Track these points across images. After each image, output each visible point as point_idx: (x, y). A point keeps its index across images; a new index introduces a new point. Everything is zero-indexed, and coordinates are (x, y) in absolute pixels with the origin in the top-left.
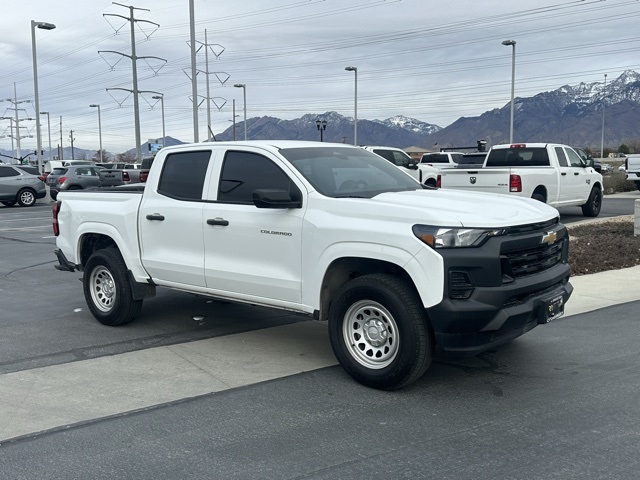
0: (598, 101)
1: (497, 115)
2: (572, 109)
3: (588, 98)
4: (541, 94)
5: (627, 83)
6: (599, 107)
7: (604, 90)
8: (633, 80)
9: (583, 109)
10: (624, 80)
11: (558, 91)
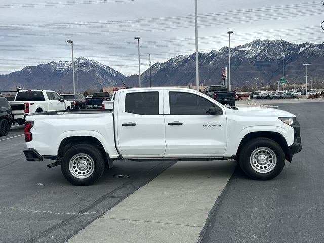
0: (68, 70)
1: (18, 74)
2: (56, 73)
3: (64, 69)
4: (41, 65)
5: (81, 62)
6: (69, 73)
7: (71, 65)
8: (83, 61)
9: (62, 73)
10: (79, 61)
11: (49, 64)
